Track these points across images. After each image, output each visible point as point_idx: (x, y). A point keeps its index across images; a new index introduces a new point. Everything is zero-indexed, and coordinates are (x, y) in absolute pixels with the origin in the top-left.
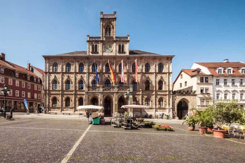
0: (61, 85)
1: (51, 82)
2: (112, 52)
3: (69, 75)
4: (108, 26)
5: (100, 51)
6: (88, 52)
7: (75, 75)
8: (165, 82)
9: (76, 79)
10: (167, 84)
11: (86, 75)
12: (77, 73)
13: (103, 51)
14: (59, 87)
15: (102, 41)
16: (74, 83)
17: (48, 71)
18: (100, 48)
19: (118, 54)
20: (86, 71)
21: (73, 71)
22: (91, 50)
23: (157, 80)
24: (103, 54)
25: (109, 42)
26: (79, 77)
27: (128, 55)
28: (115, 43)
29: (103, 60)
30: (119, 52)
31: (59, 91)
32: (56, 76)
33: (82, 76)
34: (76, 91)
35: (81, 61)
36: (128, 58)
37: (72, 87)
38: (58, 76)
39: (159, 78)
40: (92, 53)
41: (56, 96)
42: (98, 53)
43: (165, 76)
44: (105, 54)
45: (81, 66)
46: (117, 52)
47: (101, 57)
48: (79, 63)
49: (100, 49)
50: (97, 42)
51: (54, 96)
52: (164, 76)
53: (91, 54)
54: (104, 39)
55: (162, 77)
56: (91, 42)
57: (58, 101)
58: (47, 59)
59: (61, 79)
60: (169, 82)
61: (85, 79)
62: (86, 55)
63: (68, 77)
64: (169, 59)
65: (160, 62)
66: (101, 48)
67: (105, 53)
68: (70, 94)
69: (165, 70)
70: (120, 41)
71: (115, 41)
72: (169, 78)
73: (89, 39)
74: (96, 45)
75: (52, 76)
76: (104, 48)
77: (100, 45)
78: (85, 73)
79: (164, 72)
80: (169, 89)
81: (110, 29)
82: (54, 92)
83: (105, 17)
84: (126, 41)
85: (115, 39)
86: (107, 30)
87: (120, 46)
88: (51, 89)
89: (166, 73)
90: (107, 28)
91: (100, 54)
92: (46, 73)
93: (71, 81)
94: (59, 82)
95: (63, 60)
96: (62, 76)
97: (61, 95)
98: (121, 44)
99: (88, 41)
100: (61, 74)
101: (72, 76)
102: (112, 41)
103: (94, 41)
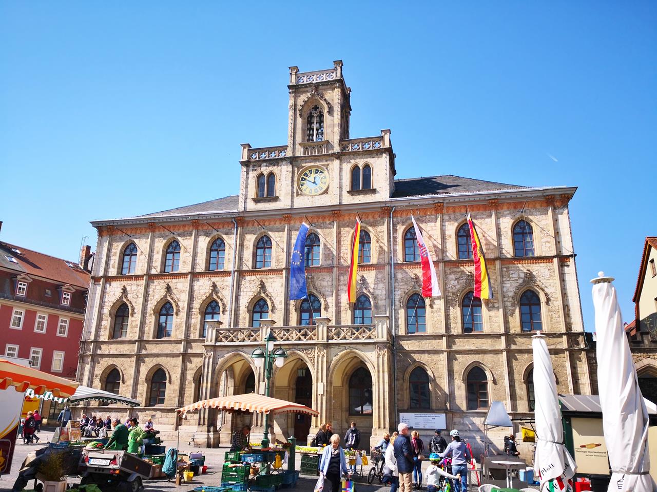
0: (138, 323)
1: (106, 311)
2: (326, 192)
3: (173, 283)
4: (316, 108)
5: (283, 192)
6: (241, 199)
7: (192, 281)
8: (546, 294)
9: (191, 298)
10: (558, 303)
12: (201, 274)
13: (293, 193)
14: (131, 327)
15: (293, 160)
16: (183, 314)
17: (101, 274)
18: (284, 182)
19: (348, 199)
20: (230, 267)
21: (187, 269)
22: (252, 192)
23: (512, 288)
24: (292, 202)
25: (316, 158)
26: (203, 287)
27: (388, 199)
28: (336, 163)
29: (292, 222)
30: (354, 190)
31: (133, 342)
32: (128, 288)
33: (214, 286)
34: (188, 342)
35: (215, 233)
36: (386, 211)
37: (178, 327)
38: (134, 287)
39: (520, 281)
40: (256, 200)
41: (117, 362)
42: (276, 199)
43: (547, 273)
44: (300, 203)
45: (217, 246)
46: (345, 192)
47: (288, 216)
48: (208, 239)
49: (283, 188)
50: (276, 162)
51: (110, 361)
52: (539, 269)
53: (251, 205)
54: (299, 152)
56: (254, 166)
57: (123, 382)
58: (104, 233)
59: (141, 300)
60: (564, 295)
61: (226, 295)
62: (236, 211)
63: (168, 288)
64: (557, 204)
65: (518, 216)
66: (289, 182)
67: (302, 197)
68: (167, 355)
69: (542, 244)
70: (356, 154)
71: (338, 156)
72: (562, 280)
73: (249, 157)
74: (271, 175)
75: (114, 291)
76: (301, 182)
77: (283, 173)
78: (228, 273)
79: (537, 253)
80: (568, 326)
81: (321, 116)
82: (114, 349)
83: (305, 80)
84: (379, 152)
85: (337, 149)
86: (310, 122)
87: (355, 169)
88: (104, 336)
89: (549, 259)
90: (311, 116)
91: (284, 203)
92: (96, 280)
93: (177, 305)
94: (133, 309)
95: (157, 233)
96: (147, 286)
97: (134, 359)
98: (361, 166)
99: (246, 164)
100: (143, 282)
101: (180, 286)
102: (328, 155)
103: (265, 161)
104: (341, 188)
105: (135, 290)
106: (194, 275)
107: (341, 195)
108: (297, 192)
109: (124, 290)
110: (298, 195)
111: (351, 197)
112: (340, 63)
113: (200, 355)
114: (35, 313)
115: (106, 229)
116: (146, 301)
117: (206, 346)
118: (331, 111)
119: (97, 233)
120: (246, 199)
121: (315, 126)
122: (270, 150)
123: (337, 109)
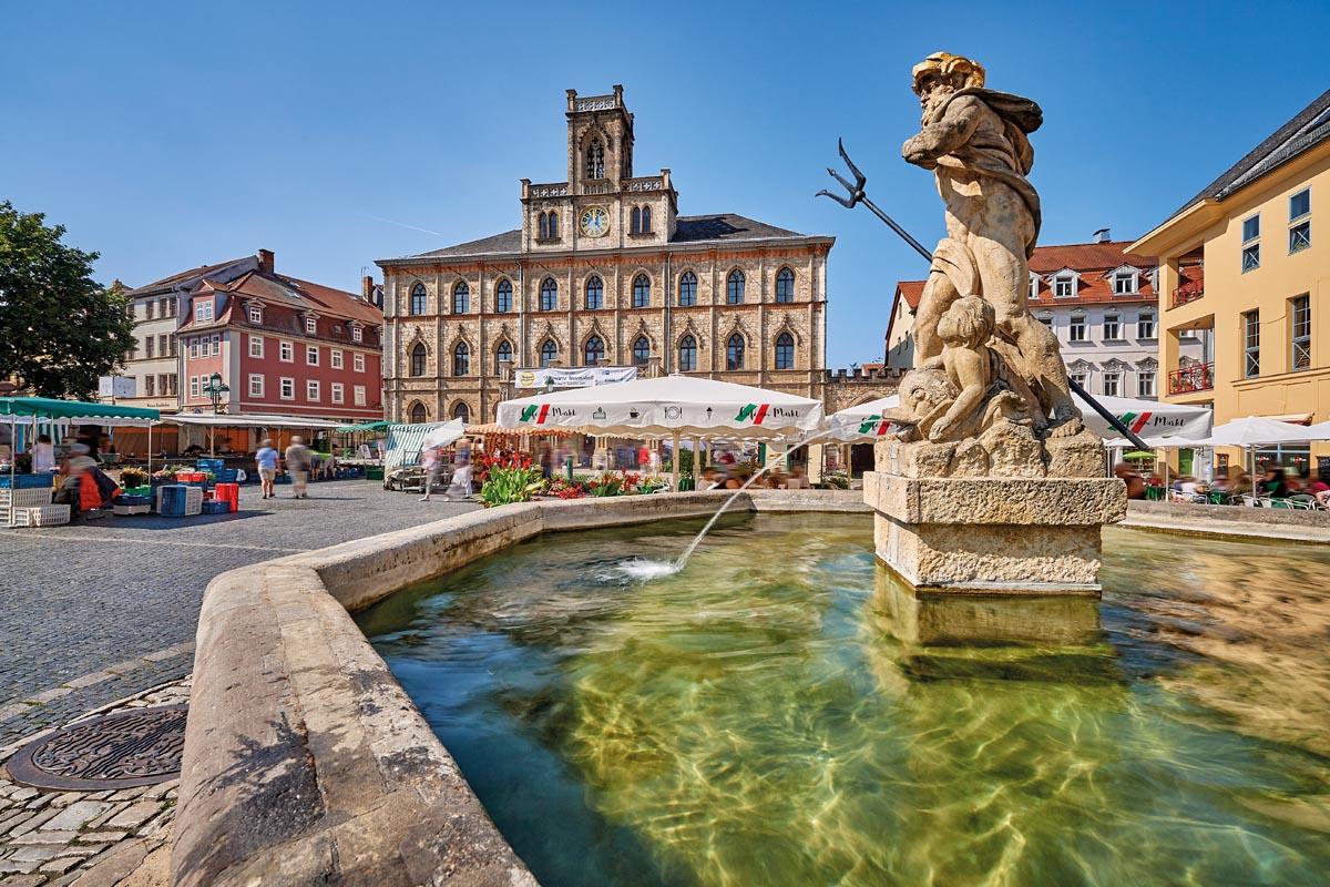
0: (436, 361)
1: (403, 350)
2: (607, 234)
3: (465, 323)
4: (595, 140)
5: (565, 234)
6: (524, 238)
7: (482, 322)
8: (799, 337)
9: (484, 338)
10: (807, 345)
11: (518, 321)
12: (491, 316)
13: (574, 234)
14: (430, 366)
15: (573, 199)
16: (478, 354)
17: (393, 315)
18: (565, 222)
19: (628, 243)
20: (518, 309)
21: (477, 310)
22: (535, 233)
23: (772, 331)
24: (575, 244)
25: (597, 198)
26: (494, 327)
27: (666, 244)
28: (617, 204)
29: (575, 265)
30: (634, 234)
31: (433, 380)
32: (422, 329)
33: (505, 327)
34: (485, 379)
35: (501, 275)
36: (665, 255)
37: (475, 365)
38: (427, 328)
39: (779, 324)
40: (539, 242)
41: (421, 397)
42: (559, 240)
43: (802, 317)
44: (584, 245)
45: (504, 288)
46: (625, 235)
47: (571, 258)
48: (494, 282)
49: (565, 228)
50: (557, 200)
51: (415, 397)
52: (795, 313)
53: (534, 246)
54: (581, 191)
55: (788, 319)
56: (535, 204)
57: (430, 415)
58: (390, 273)
59: (436, 340)
60: (814, 337)
61: (517, 336)
62: (519, 252)
63: (461, 329)
64: (818, 253)
65: (782, 263)
66: (571, 223)
67: (584, 239)
68: (467, 391)
69: (800, 292)
70: (636, 193)
71: (619, 196)
72: (814, 324)
73: (530, 194)
74: (553, 214)
75: (409, 331)
76: (582, 223)
77: (565, 212)
78: (517, 315)
79: (795, 300)
80: (814, 364)
81: (601, 149)
82: (416, 386)
83: (583, 108)
84: (658, 193)
85: (618, 189)
86: (590, 156)
87: (635, 210)
88: (406, 374)
89: (805, 305)
90: (591, 149)
91: (566, 244)
92: (389, 320)
93: (471, 345)
94: (429, 349)
95: (443, 274)
96: (440, 327)
97: (437, 394)
98: (641, 205)
99: (526, 202)
100: (436, 323)
101: (472, 327)
102: (608, 195)
103: (545, 199)
104: (621, 230)
105: (430, 331)
106: (485, 317)
107: (621, 238)
108: (579, 234)
109: (418, 330)
110: (580, 237)
111: (631, 241)
112: (619, 89)
113: (497, 391)
114: (329, 349)
115: (391, 268)
116: (441, 341)
117: (501, 383)
118: (611, 146)
119: (382, 273)
120: (529, 239)
121: (595, 160)
122: (550, 187)
123: (617, 143)
